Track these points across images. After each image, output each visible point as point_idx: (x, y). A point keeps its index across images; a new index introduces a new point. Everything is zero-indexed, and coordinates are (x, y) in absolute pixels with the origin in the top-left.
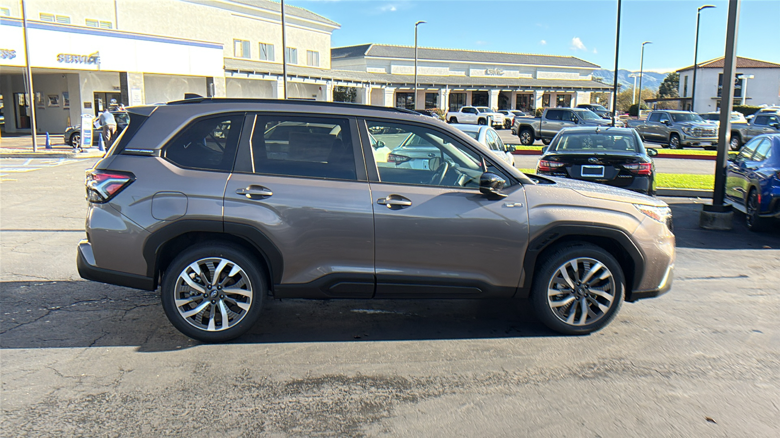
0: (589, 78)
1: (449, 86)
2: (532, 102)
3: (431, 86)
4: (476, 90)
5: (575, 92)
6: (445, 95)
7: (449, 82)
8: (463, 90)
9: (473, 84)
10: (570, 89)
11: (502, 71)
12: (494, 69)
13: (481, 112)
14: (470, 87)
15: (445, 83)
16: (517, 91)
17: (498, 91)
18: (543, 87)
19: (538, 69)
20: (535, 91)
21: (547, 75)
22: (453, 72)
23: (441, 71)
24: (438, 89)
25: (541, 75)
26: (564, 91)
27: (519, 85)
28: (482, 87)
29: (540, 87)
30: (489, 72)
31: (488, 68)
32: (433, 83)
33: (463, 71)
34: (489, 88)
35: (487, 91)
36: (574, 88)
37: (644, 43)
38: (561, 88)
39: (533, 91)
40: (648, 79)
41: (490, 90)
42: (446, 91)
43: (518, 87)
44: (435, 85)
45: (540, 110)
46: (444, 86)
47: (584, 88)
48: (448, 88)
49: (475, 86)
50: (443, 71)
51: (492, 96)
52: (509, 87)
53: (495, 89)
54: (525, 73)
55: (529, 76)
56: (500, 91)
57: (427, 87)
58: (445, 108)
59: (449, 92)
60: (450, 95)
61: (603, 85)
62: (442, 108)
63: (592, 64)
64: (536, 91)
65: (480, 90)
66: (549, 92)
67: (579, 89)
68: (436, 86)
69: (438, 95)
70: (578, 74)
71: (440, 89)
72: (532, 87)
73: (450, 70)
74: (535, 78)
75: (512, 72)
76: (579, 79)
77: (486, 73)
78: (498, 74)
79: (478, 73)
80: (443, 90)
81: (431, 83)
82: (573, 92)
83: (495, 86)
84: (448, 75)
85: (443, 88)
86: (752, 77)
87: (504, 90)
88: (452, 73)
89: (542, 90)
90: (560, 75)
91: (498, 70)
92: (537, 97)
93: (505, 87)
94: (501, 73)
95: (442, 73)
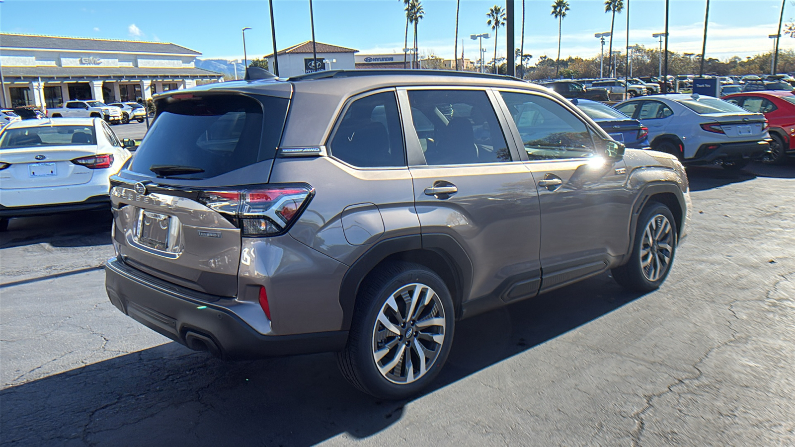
0: (192, 65)
1: (42, 78)
2: (140, 93)
3: (18, 78)
4: (75, 82)
5: (183, 80)
6: (38, 89)
7: (41, 74)
8: (59, 82)
9: (70, 75)
10: (177, 77)
11: (99, 60)
12: (89, 57)
13: (92, 106)
14: (67, 78)
15: (36, 75)
16: (122, 81)
17: (101, 82)
18: (150, 76)
19: (138, 57)
20: (141, 81)
21: (149, 63)
22: (41, 62)
23: (26, 62)
24: (28, 83)
25: (142, 63)
26: (171, 80)
27: (123, 75)
28: (82, 78)
29: (146, 76)
30: (84, 62)
31: (82, 57)
32: (21, 75)
33: (53, 61)
34: (91, 79)
35: (88, 83)
36: (181, 76)
37: (244, 29)
38: (168, 76)
39: (139, 81)
40: (219, 67)
41: (91, 82)
42: (39, 84)
43: (123, 77)
44: (24, 77)
45: (151, 102)
46: (36, 79)
47: (191, 76)
48: (42, 81)
49: (74, 78)
50: (27, 60)
51: (95, 88)
52: (112, 77)
53: (97, 80)
54: (125, 62)
55: (129, 65)
56: (103, 82)
57: (13, 80)
58: (42, 105)
59: (43, 85)
60: (44, 89)
61: (209, 72)
62: (38, 104)
63: (192, 51)
64: (143, 80)
65: (79, 82)
66: (156, 81)
67: (187, 77)
68: (26, 78)
69: (30, 90)
70: (181, 61)
71: (31, 83)
72: (138, 76)
73: (36, 60)
74: (137, 66)
75: (110, 60)
76: (182, 67)
77: (81, 63)
78: (95, 64)
79: (71, 62)
80: (35, 84)
81: (18, 75)
82: (181, 80)
83: (97, 77)
84: (35, 66)
85: (34, 81)
86: (334, 61)
87: (107, 81)
88: (40, 64)
89: (149, 79)
90: (162, 63)
91: (95, 59)
92: (145, 87)
93: (108, 78)
94: (98, 61)
95: (27, 63)
